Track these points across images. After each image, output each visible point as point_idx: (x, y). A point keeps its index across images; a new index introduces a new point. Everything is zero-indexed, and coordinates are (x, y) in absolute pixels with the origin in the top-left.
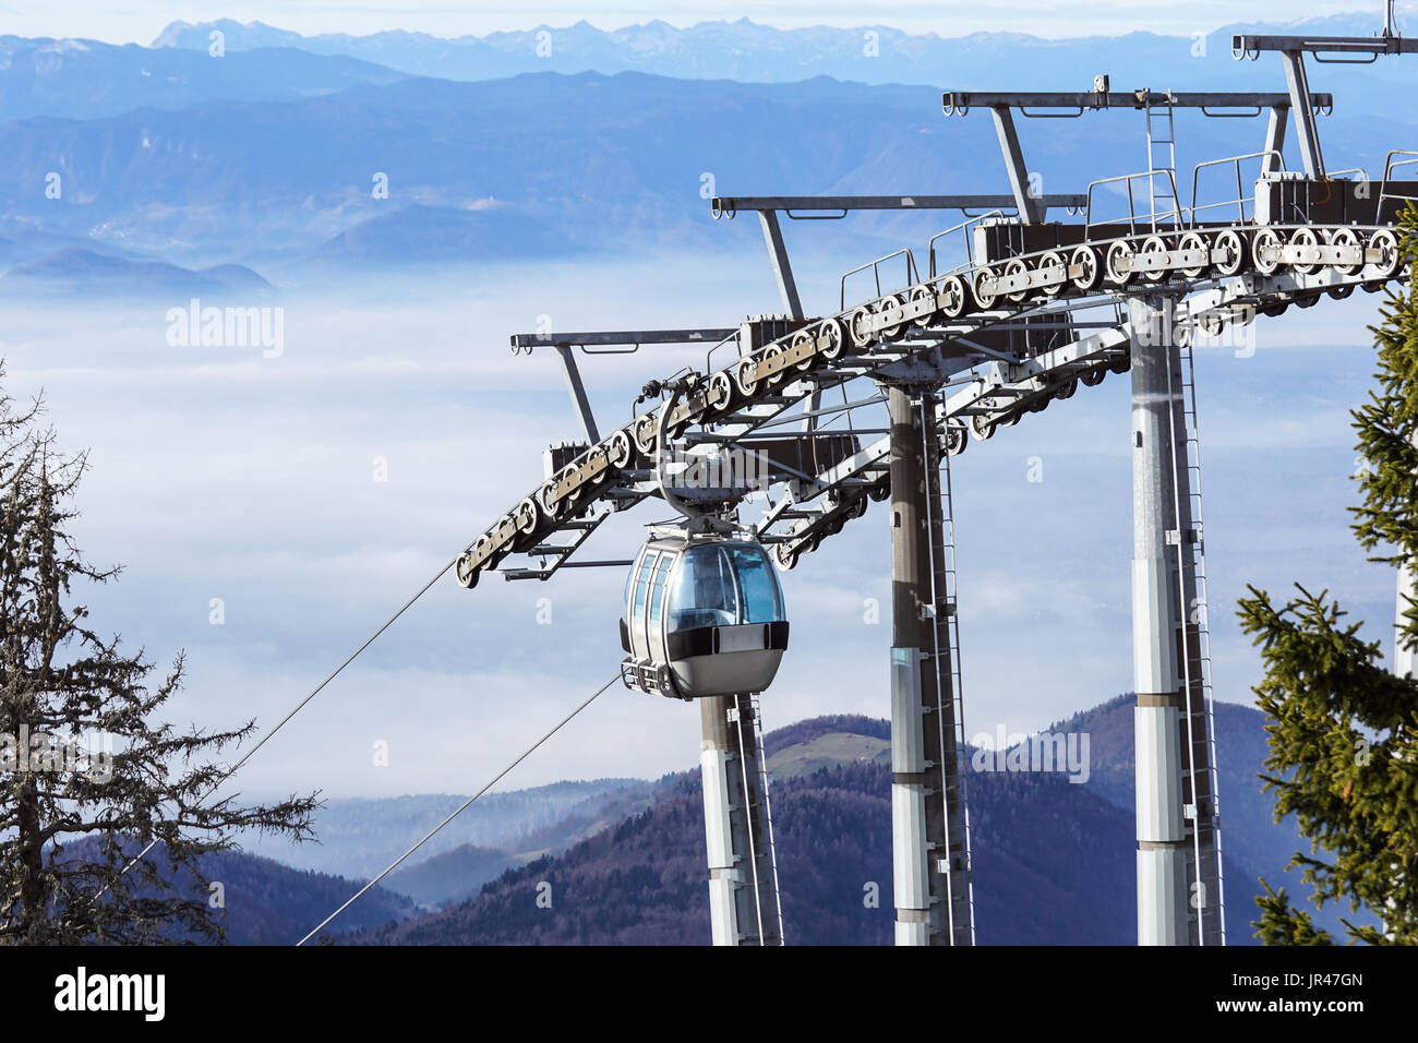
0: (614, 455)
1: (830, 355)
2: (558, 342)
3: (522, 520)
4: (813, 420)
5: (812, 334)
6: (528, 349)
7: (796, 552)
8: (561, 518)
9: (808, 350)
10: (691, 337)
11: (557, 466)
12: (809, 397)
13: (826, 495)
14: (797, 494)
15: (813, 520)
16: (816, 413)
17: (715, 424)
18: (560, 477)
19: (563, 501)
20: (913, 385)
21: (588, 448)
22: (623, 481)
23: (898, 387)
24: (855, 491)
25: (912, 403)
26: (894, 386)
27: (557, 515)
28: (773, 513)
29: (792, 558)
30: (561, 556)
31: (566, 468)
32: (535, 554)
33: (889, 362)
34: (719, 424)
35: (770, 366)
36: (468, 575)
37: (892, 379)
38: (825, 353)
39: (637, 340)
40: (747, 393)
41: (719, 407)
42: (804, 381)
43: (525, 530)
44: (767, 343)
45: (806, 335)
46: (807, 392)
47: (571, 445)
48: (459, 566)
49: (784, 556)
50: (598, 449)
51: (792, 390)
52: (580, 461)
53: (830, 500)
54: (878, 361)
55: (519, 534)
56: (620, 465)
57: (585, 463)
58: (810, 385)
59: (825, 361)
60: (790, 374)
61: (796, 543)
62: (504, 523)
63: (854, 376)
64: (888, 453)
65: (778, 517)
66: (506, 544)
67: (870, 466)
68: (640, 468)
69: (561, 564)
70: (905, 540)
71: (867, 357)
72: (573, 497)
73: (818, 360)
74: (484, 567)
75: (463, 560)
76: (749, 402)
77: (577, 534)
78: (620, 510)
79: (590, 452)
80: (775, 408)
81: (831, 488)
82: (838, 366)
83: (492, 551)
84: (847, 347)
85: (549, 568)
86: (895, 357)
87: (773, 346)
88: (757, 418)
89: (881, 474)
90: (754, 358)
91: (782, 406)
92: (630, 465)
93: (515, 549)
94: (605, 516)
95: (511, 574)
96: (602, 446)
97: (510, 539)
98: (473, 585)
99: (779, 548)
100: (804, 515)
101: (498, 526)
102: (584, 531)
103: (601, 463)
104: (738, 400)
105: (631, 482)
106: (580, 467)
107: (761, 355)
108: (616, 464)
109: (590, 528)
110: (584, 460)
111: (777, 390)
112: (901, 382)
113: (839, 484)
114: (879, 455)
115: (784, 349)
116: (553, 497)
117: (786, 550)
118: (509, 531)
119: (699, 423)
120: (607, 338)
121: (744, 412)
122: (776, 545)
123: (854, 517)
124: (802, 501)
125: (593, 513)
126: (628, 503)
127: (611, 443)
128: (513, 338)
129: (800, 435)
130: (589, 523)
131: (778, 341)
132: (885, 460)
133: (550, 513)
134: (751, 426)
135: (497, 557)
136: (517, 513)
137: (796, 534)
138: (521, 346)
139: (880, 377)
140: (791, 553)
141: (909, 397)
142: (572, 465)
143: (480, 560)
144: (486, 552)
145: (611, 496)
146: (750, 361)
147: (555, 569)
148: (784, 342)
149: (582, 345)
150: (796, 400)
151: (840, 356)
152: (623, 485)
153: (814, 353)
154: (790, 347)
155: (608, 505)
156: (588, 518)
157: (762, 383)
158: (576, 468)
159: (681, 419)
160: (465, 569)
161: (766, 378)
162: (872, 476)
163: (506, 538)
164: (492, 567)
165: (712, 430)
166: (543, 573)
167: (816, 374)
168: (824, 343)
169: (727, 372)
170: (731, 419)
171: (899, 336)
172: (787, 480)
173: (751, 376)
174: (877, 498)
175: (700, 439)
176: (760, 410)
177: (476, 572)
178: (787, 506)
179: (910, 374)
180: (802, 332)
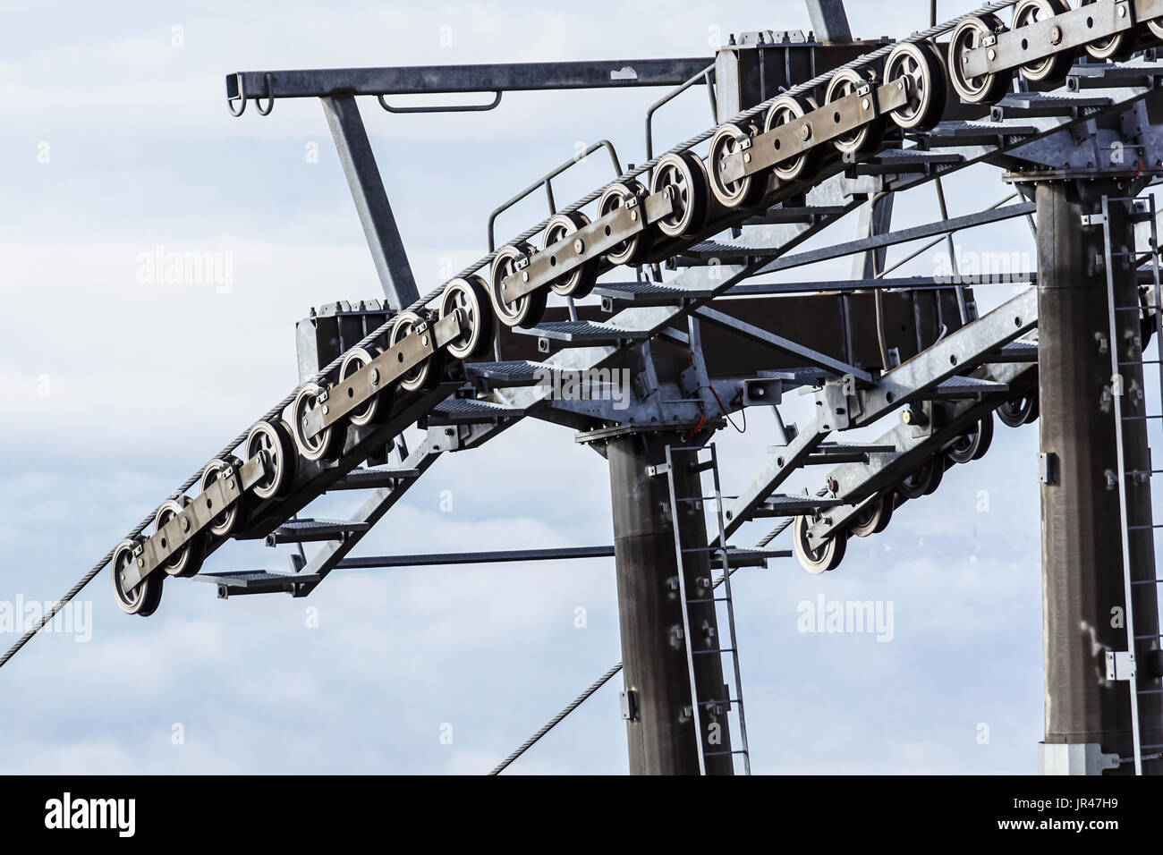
0: (447, 330)
1: (906, 122)
2: (328, 89)
3: (251, 469)
4: (875, 255)
5: (866, 76)
6: (264, 103)
7: (842, 534)
8: (336, 464)
9: (859, 110)
10: (615, 75)
11: (326, 353)
12: (866, 208)
13: (904, 412)
14: (840, 411)
15: (875, 466)
16: (879, 240)
17: (663, 264)
18: (332, 377)
19: (340, 427)
20: (1086, 182)
21: (393, 314)
22: (468, 386)
23: (1055, 185)
24: (964, 404)
25: (1084, 219)
26: (1046, 183)
27: (329, 455)
28: (789, 453)
29: (832, 546)
30: (337, 544)
31: (346, 358)
32: (281, 540)
33: (1032, 134)
34: (671, 266)
35: (777, 144)
36: (138, 587)
37: (1041, 168)
38: (895, 117)
39: (496, 83)
40: (730, 201)
41: (673, 230)
42: (852, 172)
43: (259, 492)
44: (774, 92)
45: (855, 78)
46: (860, 198)
47: (356, 310)
48: (119, 568)
49: (815, 543)
50: (414, 318)
51: (825, 194)
52: (377, 341)
53: (911, 423)
54: (1009, 133)
55: (246, 501)
56: (459, 353)
57: (386, 347)
58: (866, 184)
59: (897, 134)
60: (821, 161)
61: (841, 514)
62: (211, 478)
63: (958, 163)
64: (1034, 325)
65: (802, 460)
66: (220, 519)
67: (996, 353)
68: (504, 357)
69: (335, 562)
70: (1068, 513)
71: (986, 122)
72: (359, 421)
73: (881, 131)
74: (173, 571)
75: (125, 555)
76: (734, 220)
77: (369, 499)
78: (462, 446)
79: (397, 322)
80: (792, 230)
81: (915, 399)
82: (922, 145)
83: (189, 535)
84: (943, 102)
85: (310, 570)
86: (1045, 124)
87: (785, 100)
88: (752, 253)
89: (1021, 367)
90: (743, 125)
91: (806, 227)
92: (481, 352)
93: (239, 532)
94: (430, 459)
95: (232, 582)
96: (422, 312)
97: (229, 509)
98: (149, 607)
99: (804, 526)
100: (858, 455)
101: (201, 483)
102: (386, 492)
103: (419, 347)
104: (709, 217)
105: (488, 386)
106: (374, 354)
107: (758, 119)
108: (452, 349)
109: (400, 484)
110: (383, 341)
111: (794, 195)
112: (1061, 174)
113: (930, 390)
114: (1017, 329)
115: (807, 108)
116: (317, 419)
117: (820, 530)
118: (224, 493)
119: (629, 263)
120: (434, 79)
121: (724, 238)
122: (801, 518)
123: (963, 459)
124: (853, 425)
125: (404, 453)
126: (479, 431)
127: (438, 304)
128: (232, 80)
129: (846, 288)
130: (396, 474)
131: (795, 89)
132: (1030, 340)
133: (312, 454)
134: (740, 269)
135: (201, 545)
136: (241, 453)
137: (841, 494)
138: (248, 97)
139: (1014, 165)
140: (830, 536)
141: (1077, 208)
142: (358, 352)
143: (163, 554)
144: (177, 536)
145: (442, 419)
146: (736, 132)
147: (324, 572)
148: (809, 92)
149: (380, 94)
150: (835, 213)
151: (929, 121)
152: (469, 394)
153: (873, 117)
154: (821, 103)
155: (438, 434)
156: (394, 463)
157: (760, 179)
158: (367, 359)
159: (593, 252)
160: (133, 574)
161: (770, 170)
162: (1003, 373)
163: (218, 507)
164: (190, 571)
165: (658, 277)
166: (297, 580)
167: (879, 160)
168: (893, 96)
169: (687, 155)
170: (696, 254)
171: (1055, 79)
172: (821, 383)
173: (736, 165)
174: (1014, 419)
175: (630, 297)
176: (757, 236)
177: (154, 581)
178: (820, 437)
179: (1081, 157)
180: (847, 73)
